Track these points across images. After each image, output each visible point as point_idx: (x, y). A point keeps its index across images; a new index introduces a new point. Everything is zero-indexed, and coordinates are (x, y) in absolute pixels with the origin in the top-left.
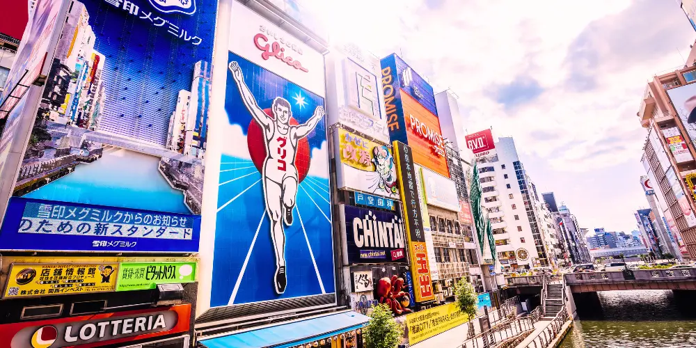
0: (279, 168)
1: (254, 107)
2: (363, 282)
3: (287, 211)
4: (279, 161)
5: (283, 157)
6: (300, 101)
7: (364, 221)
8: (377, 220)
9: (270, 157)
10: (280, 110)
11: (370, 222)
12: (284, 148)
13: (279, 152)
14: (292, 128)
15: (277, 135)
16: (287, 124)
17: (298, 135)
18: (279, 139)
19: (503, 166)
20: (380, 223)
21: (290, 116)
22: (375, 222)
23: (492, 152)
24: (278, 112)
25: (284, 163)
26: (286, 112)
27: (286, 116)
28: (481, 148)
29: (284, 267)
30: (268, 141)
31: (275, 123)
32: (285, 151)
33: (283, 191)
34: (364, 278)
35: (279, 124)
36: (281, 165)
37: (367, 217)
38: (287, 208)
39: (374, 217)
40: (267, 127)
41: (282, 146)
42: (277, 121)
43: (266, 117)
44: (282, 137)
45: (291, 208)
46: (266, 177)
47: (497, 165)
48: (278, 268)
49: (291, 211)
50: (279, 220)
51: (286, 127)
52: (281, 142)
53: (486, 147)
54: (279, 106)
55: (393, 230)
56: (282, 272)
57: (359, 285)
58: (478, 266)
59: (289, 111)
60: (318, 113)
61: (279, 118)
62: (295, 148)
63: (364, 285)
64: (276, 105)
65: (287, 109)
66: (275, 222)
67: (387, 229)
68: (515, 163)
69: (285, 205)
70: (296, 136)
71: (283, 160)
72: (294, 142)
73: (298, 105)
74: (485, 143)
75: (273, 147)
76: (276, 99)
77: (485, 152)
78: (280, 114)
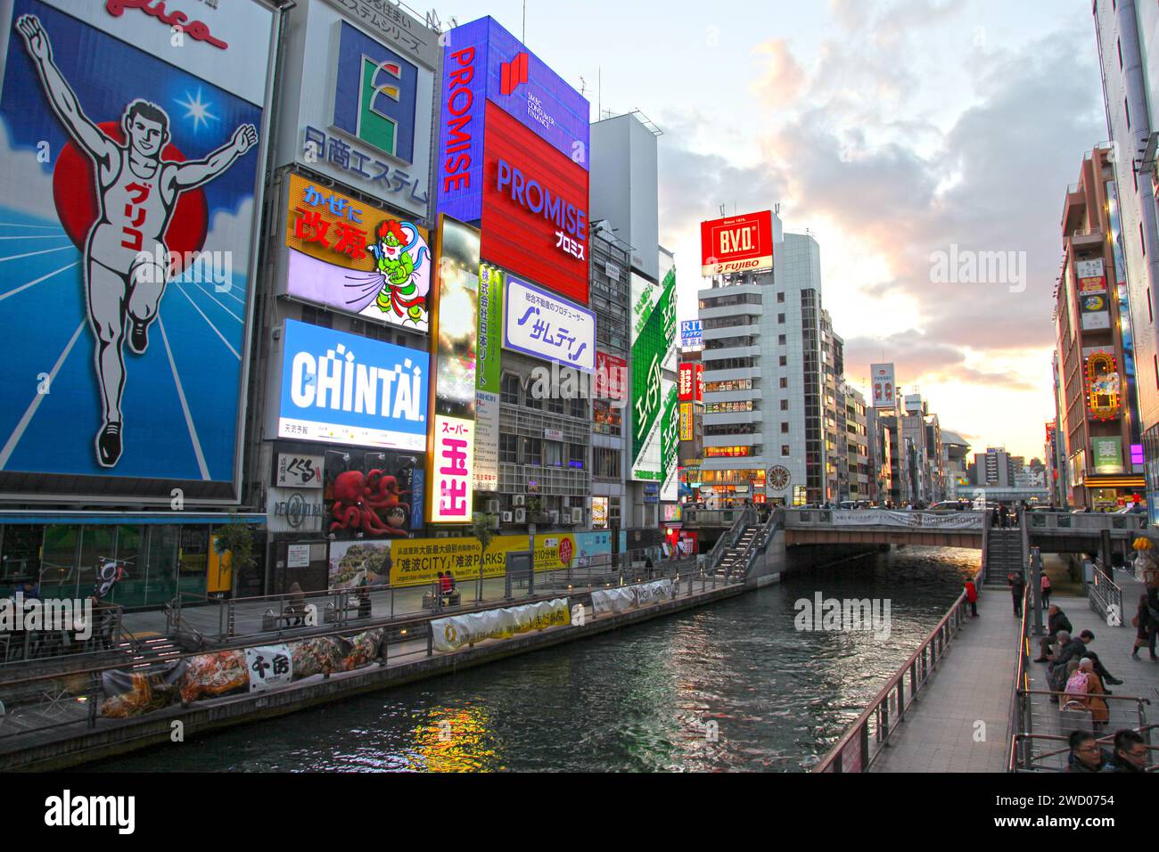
0: (125, 244)
1: (73, 116)
2: (300, 473)
3: (136, 327)
4: (126, 230)
5: (137, 223)
6: (198, 111)
7: (323, 361)
8: (355, 362)
9: (105, 220)
10: (142, 127)
11: (338, 364)
12: (143, 205)
13: (128, 211)
14: (165, 166)
15: (128, 178)
16: (155, 157)
17: (180, 181)
18: (131, 187)
19: (781, 297)
20: (362, 368)
21: (163, 141)
22: (349, 367)
23: (765, 262)
24: (135, 130)
25: (139, 236)
26: (156, 133)
27: (156, 140)
28: (743, 252)
29: (118, 424)
30: (104, 190)
31: (126, 153)
32: (142, 213)
33: (130, 289)
34: (302, 466)
35: (135, 155)
36: (132, 239)
37: (331, 354)
38: (137, 320)
39: (350, 357)
40: (105, 161)
41: (136, 201)
42: (129, 150)
43: (104, 139)
44: (140, 182)
45: (145, 322)
46: (90, 259)
47: (768, 292)
48: (106, 423)
49: (144, 328)
50: (114, 342)
51: (153, 163)
52: (136, 194)
53: (756, 250)
54: (139, 118)
55: (394, 386)
56: (112, 430)
57: (288, 475)
58: (620, 482)
59: (164, 130)
60: (239, 139)
61: (136, 143)
62: (168, 208)
63: (300, 477)
64: (132, 116)
65: (158, 127)
66: (104, 344)
67: (380, 382)
68: (804, 293)
69: (132, 315)
70: (174, 184)
71: (137, 229)
72: (169, 196)
73: (193, 117)
74: (754, 242)
75: (115, 202)
76: (134, 104)
77: (751, 260)
78: (139, 136)
